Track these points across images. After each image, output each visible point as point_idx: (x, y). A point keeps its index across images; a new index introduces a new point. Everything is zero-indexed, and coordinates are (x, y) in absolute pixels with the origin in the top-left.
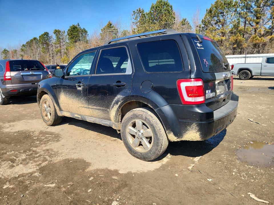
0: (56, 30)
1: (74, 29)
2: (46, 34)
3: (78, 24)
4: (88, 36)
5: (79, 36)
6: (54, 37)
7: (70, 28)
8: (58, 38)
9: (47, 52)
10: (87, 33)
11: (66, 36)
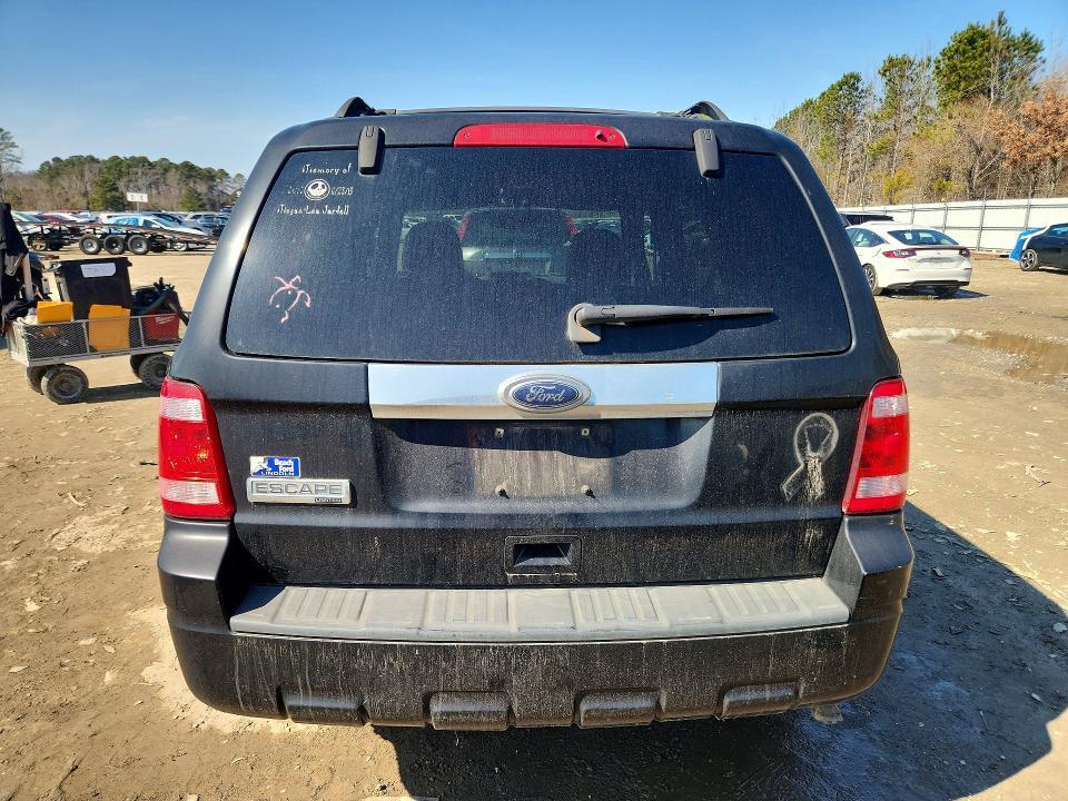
0: (891, 60)
1: (971, 42)
2: (851, 82)
3: (1002, 14)
4: (1043, 66)
5: (988, 74)
6: (880, 88)
7: (952, 43)
8: (895, 94)
9: (835, 156)
10: (1037, 52)
11: (928, 81)
